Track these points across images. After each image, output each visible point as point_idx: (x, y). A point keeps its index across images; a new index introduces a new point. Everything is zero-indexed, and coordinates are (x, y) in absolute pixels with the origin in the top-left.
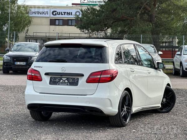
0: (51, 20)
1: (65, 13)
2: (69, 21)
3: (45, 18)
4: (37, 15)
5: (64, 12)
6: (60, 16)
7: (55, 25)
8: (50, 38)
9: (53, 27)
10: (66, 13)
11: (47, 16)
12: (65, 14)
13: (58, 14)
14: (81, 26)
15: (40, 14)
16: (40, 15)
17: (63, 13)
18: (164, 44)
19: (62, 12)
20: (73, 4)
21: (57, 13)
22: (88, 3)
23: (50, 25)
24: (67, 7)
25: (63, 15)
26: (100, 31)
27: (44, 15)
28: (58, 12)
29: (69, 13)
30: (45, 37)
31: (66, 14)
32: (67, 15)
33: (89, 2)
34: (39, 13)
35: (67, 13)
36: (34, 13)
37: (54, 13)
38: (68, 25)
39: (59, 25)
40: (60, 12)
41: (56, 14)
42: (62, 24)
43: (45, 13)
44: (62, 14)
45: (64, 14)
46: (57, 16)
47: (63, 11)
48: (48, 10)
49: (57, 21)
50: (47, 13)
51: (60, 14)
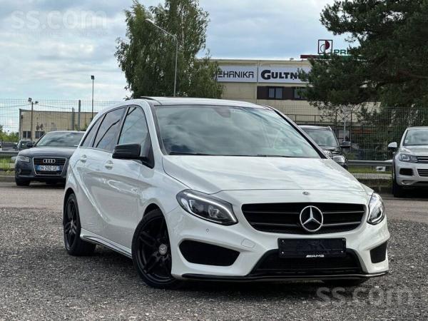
0: (258, 88)
1: (286, 74)
2: (295, 90)
3: (248, 85)
4: (232, 79)
5: (285, 73)
6: (278, 80)
7: (268, 98)
9: (263, 102)
10: (288, 74)
11: (251, 80)
12: (287, 77)
15: (239, 77)
16: (237, 79)
17: (283, 75)
19: (281, 74)
20: (302, 57)
21: (271, 74)
23: (258, 98)
24: (291, 63)
25: (283, 78)
27: (245, 79)
28: (273, 73)
29: (296, 73)
31: (289, 76)
32: (291, 78)
33: (335, 53)
34: (235, 74)
35: (292, 74)
36: (226, 76)
37: (266, 75)
38: (293, 99)
39: (275, 99)
40: (277, 73)
41: (269, 77)
42: (281, 97)
43: (247, 74)
44: (281, 77)
45: (284, 76)
46: (272, 80)
47: (283, 70)
48: (253, 69)
49: (272, 91)
50: (252, 74)
51: (276, 77)
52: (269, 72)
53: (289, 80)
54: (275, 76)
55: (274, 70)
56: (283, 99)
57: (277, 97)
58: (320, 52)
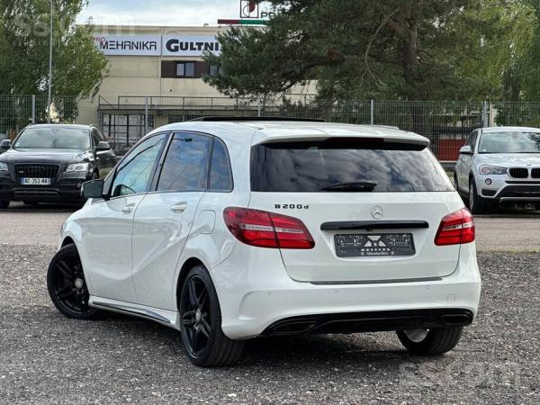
0: (163, 63)
1: (200, 45)
3: (149, 59)
4: (127, 51)
5: (197, 44)
7: (175, 76)
9: (169, 82)
10: (202, 44)
11: (153, 52)
12: (200, 49)
13: (182, 49)
15: (137, 48)
16: (135, 52)
17: (195, 46)
18: (459, 124)
19: (192, 44)
20: (220, 22)
21: (179, 45)
22: (260, 19)
23: (162, 77)
24: (206, 29)
25: (195, 49)
27: (145, 52)
28: (182, 44)
29: (212, 44)
30: (149, 108)
31: (203, 47)
32: (206, 49)
33: (262, 16)
34: (132, 45)
35: (207, 44)
36: (120, 47)
37: (173, 46)
39: (184, 77)
40: (187, 44)
41: (176, 49)
42: (192, 74)
43: (148, 45)
44: (192, 49)
45: (197, 47)
46: (180, 53)
47: (195, 39)
48: (155, 38)
49: (180, 67)
50: (154, 44)
51: (186, 48)
52: (176, 41)
53: (203, 52)
54: (185, 47)
55: (183, 39)
56: (195, 77)
57: (187, 75)
58: (243, 15)
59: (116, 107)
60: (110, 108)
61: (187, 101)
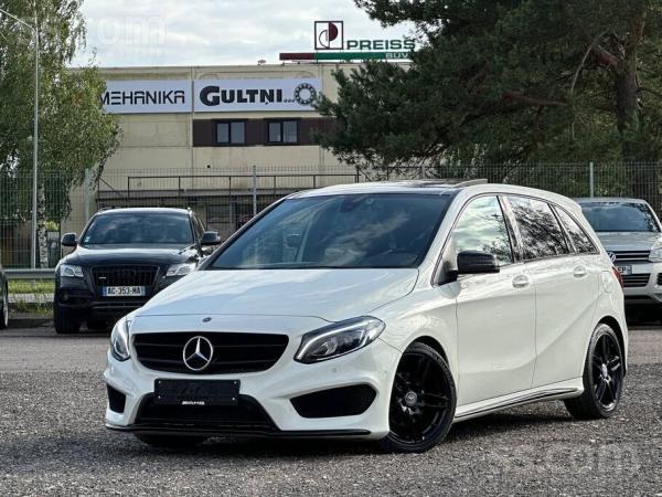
0: (196, 123)
1: (252, 93)
2: (271, 125)
3: (173, 118)
4: (140, 107)
5: (248, 92)
6: (236, 106)
8: (196, 198)
9: (206, 154)
10: (256, 92)
11: (179, 107)
12: (252, 100)
13: (225, 101)
14: (342, 136)
15: (155, 102)
16: (151, 107)
17: (245, 96)
19: (240, 92)
20: (284, 57)
21: (219, 94)
22: (346, 51)
23: (195, 145)
24: (262, 69)
25: (245, 100)
26: (418, 155)
27: (167, 107)
29: (272, 91)
30: (177, 194)
31: (258, 97)
32: (262, 100)
33: (349, 47)
34: (147, 97)
35: (263, 92)
36: (128, 101)
37: (210, 97)
38: (268, 143)
39: (229, 144)
40: (232, 92)
41: (216, 102)
42: (243, 141)
43: (172, 96)
44: (241, 100)
45: (248, 97)
46: (223, 106)
48: (183, 85)
49: (223, 129)
50: (180, 95)
51: (232, 100)
52: (216, 89)
53: (258, 105)
54: (229, 97)
55: (226, 85)
56: (246, 144)
57: (233, 142)
58: (319, 46)
59: (125, 195)
60: (114, 195)
61: (236, 182)
